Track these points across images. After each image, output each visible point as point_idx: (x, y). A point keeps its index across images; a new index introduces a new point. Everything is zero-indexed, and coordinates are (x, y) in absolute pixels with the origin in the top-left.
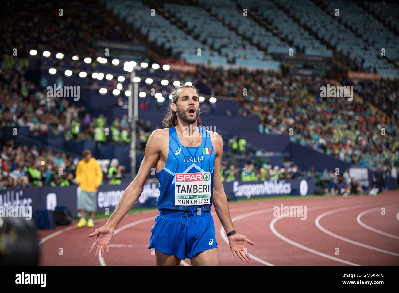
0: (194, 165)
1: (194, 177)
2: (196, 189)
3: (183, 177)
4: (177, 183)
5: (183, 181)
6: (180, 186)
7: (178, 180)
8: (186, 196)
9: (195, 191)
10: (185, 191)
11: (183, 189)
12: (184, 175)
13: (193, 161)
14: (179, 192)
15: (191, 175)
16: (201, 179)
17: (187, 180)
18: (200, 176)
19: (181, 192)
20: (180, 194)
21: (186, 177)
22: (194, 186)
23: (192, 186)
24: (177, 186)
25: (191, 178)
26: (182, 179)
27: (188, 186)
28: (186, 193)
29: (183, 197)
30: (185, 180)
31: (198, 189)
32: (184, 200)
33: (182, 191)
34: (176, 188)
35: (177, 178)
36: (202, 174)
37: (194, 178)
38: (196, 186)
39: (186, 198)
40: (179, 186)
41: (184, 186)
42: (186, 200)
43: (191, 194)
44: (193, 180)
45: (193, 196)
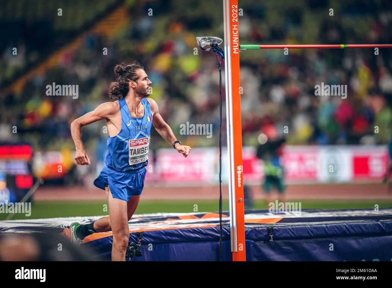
0: (141, 132)
1: (142, 141)
2: (143, 150)
3: (135, 143)
4: (130, 148)
5: (135, 146)
6: (133, 150)
7: (131, 145)
8: (136, 157)
9: (143, 152)
10: (136, 153)
11: (135, 152)
12: (135, 141)
13: (140, 129)
14: (131, 155)
15: (140, 140)
16: (147, 142)
17: (138, 145)
18: (146, 140)
19: (133, 155)
20: (133, 156)
21: (137, 142)
22: (142, 148)
23: (140, 149)
24: (130, 150)
25: (140, 143)
26: (134, 144)
27: (138, 149)
28: (136, 154)
29: (134, 158)
30: (136, 145)
31: (144, 150)
32: (134, 160)
33: (134, 153)
34: (130, 151)
35: (130, 144)
36: (147, 138)
37: (142, 143)
38: (143, 148)
39: (136, 159)
40: (131, 150)
41: (135, 150)
42: (136, 160)
43: (140, 155)
44: (141, 144)
45: (141, 156)
